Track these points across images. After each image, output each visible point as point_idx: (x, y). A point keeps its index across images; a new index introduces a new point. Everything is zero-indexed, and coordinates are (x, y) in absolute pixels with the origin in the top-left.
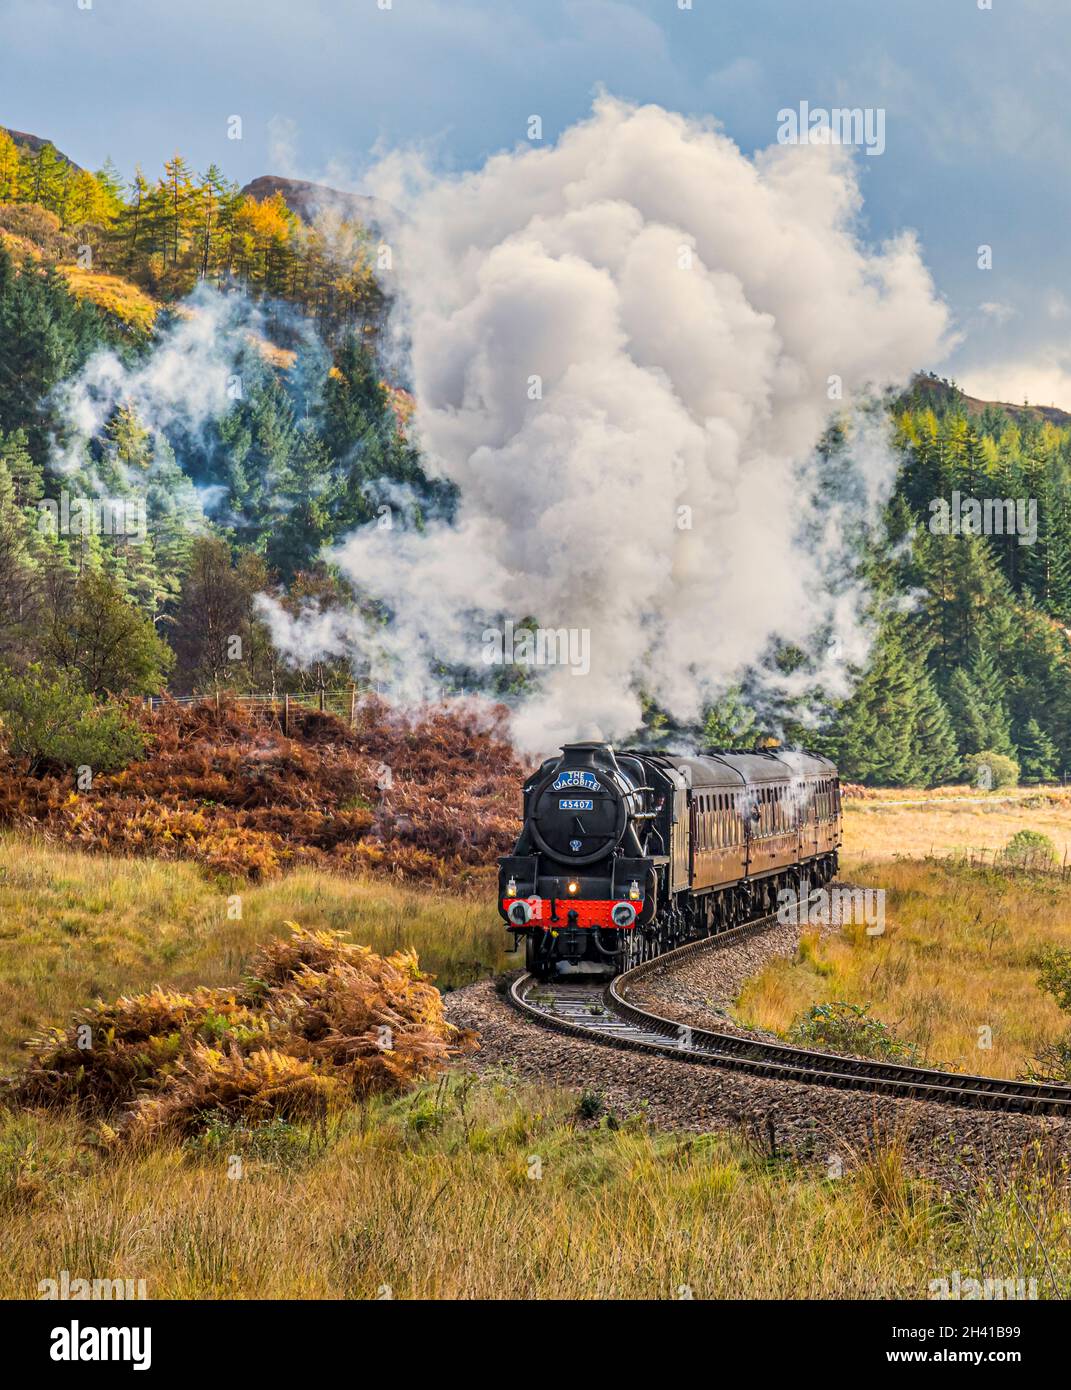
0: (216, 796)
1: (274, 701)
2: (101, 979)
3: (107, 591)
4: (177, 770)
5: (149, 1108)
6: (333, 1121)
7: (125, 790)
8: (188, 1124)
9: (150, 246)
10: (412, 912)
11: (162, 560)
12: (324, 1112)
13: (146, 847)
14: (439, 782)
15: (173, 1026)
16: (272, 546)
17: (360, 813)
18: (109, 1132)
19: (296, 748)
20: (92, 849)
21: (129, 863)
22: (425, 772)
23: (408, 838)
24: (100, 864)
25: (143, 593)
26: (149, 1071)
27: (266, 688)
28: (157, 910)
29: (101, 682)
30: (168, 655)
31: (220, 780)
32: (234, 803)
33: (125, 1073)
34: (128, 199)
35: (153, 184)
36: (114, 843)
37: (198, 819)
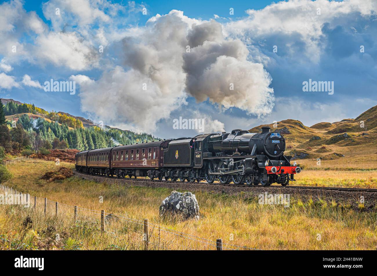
0: (56, 156)
1: (60, 149)
2: (47, 170)
3: (48, 141)
4: (53, 154)
5: (51, 179)
6: (64, 180)
7: (49, 156)
8: (54, 180)
9: (51, 117)
10: (70, 165)
11: (52, 139)
12: (64, 179)
13: (51, 160)
14: (72, 155)
15: (53, 173)
16: (60, 138)
17: (67, 157)
18: (48, 181)
19: (62, 153)
20: (47, 160)
21: (49, 161)
22: (71, 154)
23: (70, 159)
24: (47, 161)
25: (50, 142)
26: (51, 176)
27: (59, 148)
28: (52, 165)
29: (47, 148)
30: (52, 146)
31: (56, 155)
32: (57, 157)
33: (49, 177)
34: (49, 113)
35: (51, 112)
36: (48, 160)
37: (54, 158)
